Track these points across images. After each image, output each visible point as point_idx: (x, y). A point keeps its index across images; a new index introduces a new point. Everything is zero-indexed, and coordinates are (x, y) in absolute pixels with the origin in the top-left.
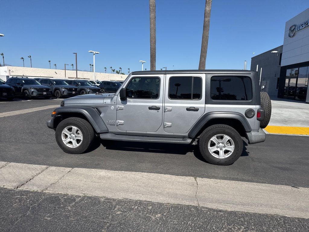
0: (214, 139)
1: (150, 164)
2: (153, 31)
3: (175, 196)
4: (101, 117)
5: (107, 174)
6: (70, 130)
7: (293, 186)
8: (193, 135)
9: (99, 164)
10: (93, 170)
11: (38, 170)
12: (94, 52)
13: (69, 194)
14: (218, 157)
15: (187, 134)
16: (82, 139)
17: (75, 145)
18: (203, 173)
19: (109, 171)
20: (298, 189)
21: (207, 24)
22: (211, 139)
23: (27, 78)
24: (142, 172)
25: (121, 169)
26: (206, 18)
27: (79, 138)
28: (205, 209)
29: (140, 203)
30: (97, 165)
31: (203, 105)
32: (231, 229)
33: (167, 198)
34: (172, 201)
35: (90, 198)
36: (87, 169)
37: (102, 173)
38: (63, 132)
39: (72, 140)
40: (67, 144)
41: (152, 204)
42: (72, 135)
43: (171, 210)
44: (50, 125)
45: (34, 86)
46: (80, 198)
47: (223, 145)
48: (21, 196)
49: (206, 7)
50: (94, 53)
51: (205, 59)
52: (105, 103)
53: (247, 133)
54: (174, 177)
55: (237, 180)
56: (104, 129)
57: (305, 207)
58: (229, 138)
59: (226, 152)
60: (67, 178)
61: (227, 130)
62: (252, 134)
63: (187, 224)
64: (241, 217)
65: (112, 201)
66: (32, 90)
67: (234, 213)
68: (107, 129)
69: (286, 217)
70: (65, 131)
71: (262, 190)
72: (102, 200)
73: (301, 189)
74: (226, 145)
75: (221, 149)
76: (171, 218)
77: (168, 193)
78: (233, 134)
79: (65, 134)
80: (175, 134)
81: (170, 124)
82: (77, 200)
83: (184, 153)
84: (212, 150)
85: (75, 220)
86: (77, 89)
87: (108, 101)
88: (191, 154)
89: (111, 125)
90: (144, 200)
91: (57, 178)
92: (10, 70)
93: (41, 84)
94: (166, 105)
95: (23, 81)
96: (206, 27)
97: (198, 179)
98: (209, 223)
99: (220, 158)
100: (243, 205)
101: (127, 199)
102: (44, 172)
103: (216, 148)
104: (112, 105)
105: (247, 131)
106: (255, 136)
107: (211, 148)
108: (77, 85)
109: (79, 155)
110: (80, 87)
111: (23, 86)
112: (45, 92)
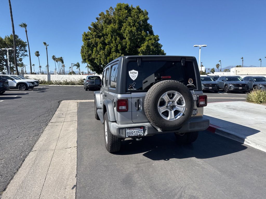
7: (77, 186)
31: (107, 93)
33: (42, 144)
48: (42, 124)
60: (65, 126)
73: (69, 191)
97: (75, 148)
105: (108, 120)
106: (112, 127)
112: (211, 87)
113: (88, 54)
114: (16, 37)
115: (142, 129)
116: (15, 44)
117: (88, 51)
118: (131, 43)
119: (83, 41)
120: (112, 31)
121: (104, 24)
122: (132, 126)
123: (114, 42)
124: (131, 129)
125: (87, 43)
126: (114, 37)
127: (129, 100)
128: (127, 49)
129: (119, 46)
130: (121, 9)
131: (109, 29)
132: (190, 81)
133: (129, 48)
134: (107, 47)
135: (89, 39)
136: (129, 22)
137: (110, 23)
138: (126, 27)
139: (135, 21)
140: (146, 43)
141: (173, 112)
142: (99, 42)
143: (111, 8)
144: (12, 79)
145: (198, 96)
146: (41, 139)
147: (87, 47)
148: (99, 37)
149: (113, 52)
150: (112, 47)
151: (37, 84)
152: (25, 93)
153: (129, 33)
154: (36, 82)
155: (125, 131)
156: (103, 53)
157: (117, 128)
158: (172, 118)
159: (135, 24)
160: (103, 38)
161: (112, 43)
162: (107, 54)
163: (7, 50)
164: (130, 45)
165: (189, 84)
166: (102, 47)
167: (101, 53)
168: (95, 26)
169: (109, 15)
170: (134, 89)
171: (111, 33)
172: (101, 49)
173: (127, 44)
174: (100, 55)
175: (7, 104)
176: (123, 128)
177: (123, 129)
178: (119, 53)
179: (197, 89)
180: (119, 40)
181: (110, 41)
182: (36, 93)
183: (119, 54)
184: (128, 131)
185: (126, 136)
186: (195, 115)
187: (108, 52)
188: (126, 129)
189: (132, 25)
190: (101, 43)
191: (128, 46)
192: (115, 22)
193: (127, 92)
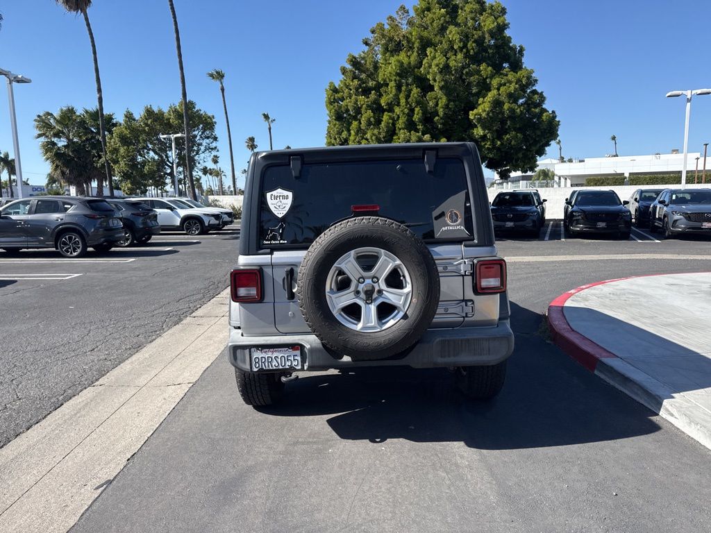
18: (209, 387)
73: (86, 494)
113: (341, 140)
114: (189, 106)
115: (298, 352)
116: (188, 124)
117: (340, 133)
118: (449, 101)
119: (327, 105)
120: (398, 71)
121: (384, 54)
122: (269, 342)
123: (403, 101)
124: (265, 350)
125: (336, 110)
126: (403, 88)
127: (268, 271)
128: (437, 118)
129: (416, 112)
130: (429, 9)
131: (392, 67)
132: (451, 218)
133: (445, 114)
134: (386, 117)
135: (343, 99)
136: (450, 41)
137: (398, 48)
138: (434, 58)
139: (466, 37)
140: (491, 95)
141: (373, 307)
142: (364, 106)
143: (403, 8)
144: (172, 209)
145: (475, 261)
146: (134, 358)
147: (337, 123)
148: (366, 92)
149: (400, 129)
150: (399, 117)
151: (230, 219)
152: (195, 241)
153: (441, 72)
154: (226, 213)
155: (250, 355)
156: (374, 134)
157: (230, 344)
158: (370, 325)
159: (465, 46)
160: (375, 94)
161: (398, 105)
162: (384, 138)
163: (173, 138)
164: (447, 106)
165: (448, 225)
166: (372, 119)
167: (368, 136)
168: (355, 62)
169: (395, 27)
170: (281, 241)
171: (398, 78)
172: (369, 123)
173: (439, 102)
174: (367, 139)
175: (135, 269)
176: (243, 347)
177: (244, 349)
178: (417, 131)
179: (476, 241)
180: (415, 95)
181: (394, 99)
182: (219, 241)
183: (418, 134)
184: (257, 354)
185: (251, 368)
186: (467, 316)
187: (387, 132)
188: (253, 350)
189: (459, 47)
190: (369, 107)
191: (441, 110)
192: (410, 47)
193: (263, 249)
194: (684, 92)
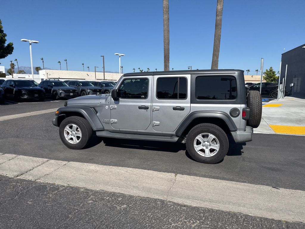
0: (199, 137)
1: (138, 160)
2: (166, 32)
3: (149, 190)
4: (97, 116)
5: (96, 168)
6: (71, 127)
7: (274, 186)
8: (180, 134)
9: (92, 159)
10: (85, 164)
11: (39, 163)
12: (120, 54)
13: (56, 184)
14: (204, 156)
15: (174, 133)
16: (81, 136)
17: (76, 141)
18: (186, 171)
19: (99, 165)
20: (278, 190)
21: (219, 23)
22: (197, 138)
23: (59, 80)
24: (128, 167)
25: (109, 164)
26: (218, 17)
27: (79, 135)
28: (171, 203)
29: (113, 194)
30: (91, 160)
31: (189, 105)
32: (186, 222)
33: (140, 192)
34: (144, 195)
35: (72, 188)
36: (80, 163)
37: (92, 167)
38: (65, 129)
39: (73, 137)
40: (69, 140)
41: (123, 196)
42: (73, 132)
43: (138, 202)
44: (54, 123)
45: (62, 87)
46: (63, 188)
47: (209, 144)
48: (16, 183)
49: (217, 6)
50: (120, 56)
51: (218, 58)
52: (101, 103)
53: (231, 132)
54: (155, 173)
55: (217, 178)
56: (100, 126)
57: (275, 207)
58: (213, 137)
59: (212, 151)
60: (61, 170)
61: (211, 129)
62: (238, 133)
63: (146, 215)
64: (202, 213)
65: (89, 192)
66: (61, 91)
67: (197, 209)
68: (102, 127)
69: (250, 215)
70: (67, 128)
71: (238, 189)
72: (82, 190)
73: (282, 190)
74: (211, 144)
75: (207, 148)
76: (134, 209)
77: (143, 187)
78: (217, 132)
79: (67, 132)
80: (163, 132)
81: (158, 122)
82: (61, 189)
83: (176, 151)
84: (197, 148)
85: (50, 206)
86: (101, 90)
87: (103, 101)
88: (183, 152)
89: (106, 123)
90: (118, 192)
91: (52, 169)
92: (47, 74)
93: (69, 86)
94: (154, 104)
95: (53, 83)
96: (218, 26)
97: (179, 175)
98: (167, 216)
99: (206, 156)
100: (211, 202)
101: (103, 191)
102: (43, 165)
103: (202, 146)
104: (106, 105)
105: (231, 130)
106: (240, 135)
107: (197, 146)
108: (102, 86)
109: (78, 150)
110: (105, 88)
111: (52, 88)
112: (72, 93)
194: (29, 41)
